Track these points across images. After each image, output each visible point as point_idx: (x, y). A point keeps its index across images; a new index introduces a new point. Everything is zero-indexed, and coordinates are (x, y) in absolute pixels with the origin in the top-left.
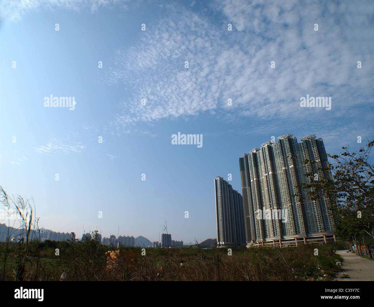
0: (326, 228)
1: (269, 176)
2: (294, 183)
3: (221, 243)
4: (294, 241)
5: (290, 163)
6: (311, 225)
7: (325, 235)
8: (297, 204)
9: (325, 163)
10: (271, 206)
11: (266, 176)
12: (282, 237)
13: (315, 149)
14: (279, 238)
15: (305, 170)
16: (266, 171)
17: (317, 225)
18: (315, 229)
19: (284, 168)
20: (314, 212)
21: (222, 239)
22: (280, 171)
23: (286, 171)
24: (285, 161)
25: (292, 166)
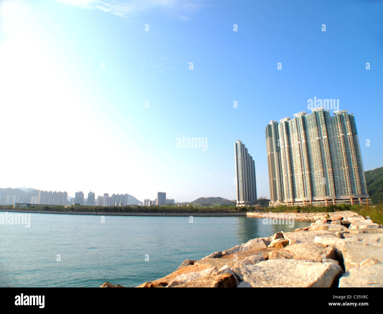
0: (353, 192)
1: (301, 144)
2: (326, 152)
3: (241, 202)
4: (324, 202)
5: (324, 134)
6: (339, 188)
7: (352, 198)
8: (329, 171)
9: (355, 136)
10: (302, 171)
11: (299, 144)
12: (312, 198)
13: (347, 124)
14: (309, 199)
15: (337, 141)
16: (299, 140)
17: (345, 189)
18: (343, 192)
19: (318, 138)
20: (343, 178)
21: (241, 198)
22: (314, 140)
23: (319, 141)
24: (319, 131)
25: (326, 137)
